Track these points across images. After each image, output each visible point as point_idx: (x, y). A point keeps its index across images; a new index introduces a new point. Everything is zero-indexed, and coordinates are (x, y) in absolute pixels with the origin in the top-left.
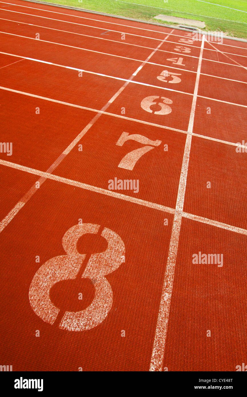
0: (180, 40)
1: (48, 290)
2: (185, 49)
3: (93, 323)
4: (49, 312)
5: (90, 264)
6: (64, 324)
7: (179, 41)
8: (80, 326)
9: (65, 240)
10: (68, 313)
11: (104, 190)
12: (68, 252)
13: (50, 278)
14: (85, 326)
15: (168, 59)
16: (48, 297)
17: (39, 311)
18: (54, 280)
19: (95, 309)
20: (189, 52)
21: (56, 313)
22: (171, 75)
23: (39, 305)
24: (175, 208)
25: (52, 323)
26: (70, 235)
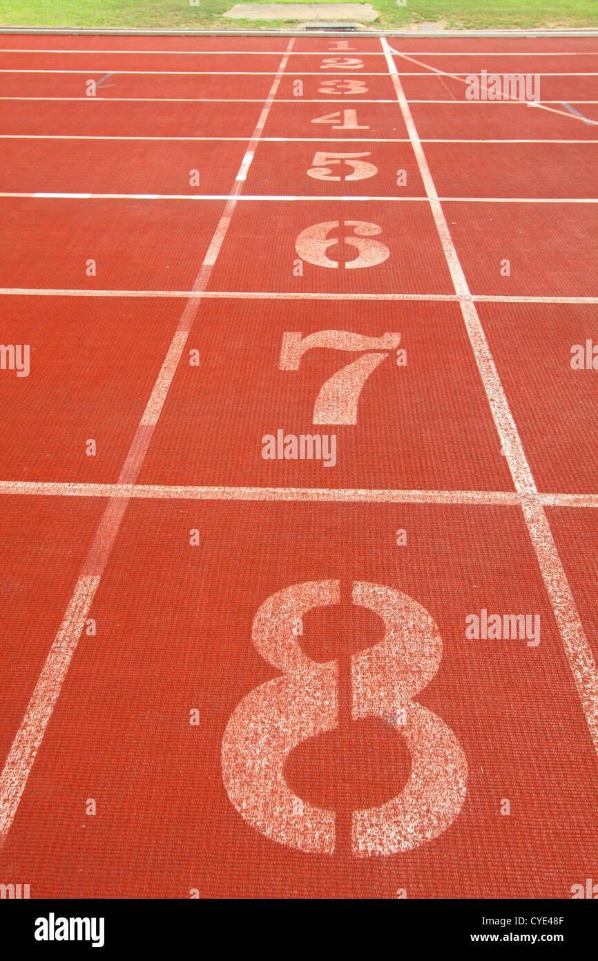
0: (324, 64)
1: (279, 775)
2: (348, 84)
3: (439, 819)
4: (309, 826)
5: (359, 680)
6: (364, 842)
7: (322, 67)
8: (410, 837)
9: (262, 641)
10: (358, 815)
11: (304, 490)
12: (284, 664)
13: (268, 743)
14: (422, 831)
15: (315, 121)
16: (287, 791)
17: (279, 832)
18: (283, 747)
19: (426, 784)
20: (364, 90)
21: (330, 824)
22: (343, 160)
23: (272, 816)
24: (514, 490)
25: (330, 850)
26: (268, 624)
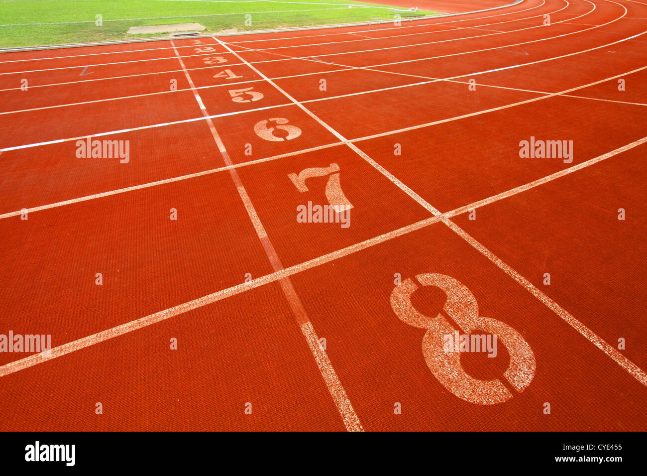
0: (197, 51)
1: (466, 375)
2: (215, 58)
3: (530, 360)
4: (495, 390)
5: (455, 317)
6: (518, 385)
8: (528, 373)
9: (406, 319)
10: (507, 374)
11: (360, 244)
12: (423, 325)
13: (449, 363)
14: (530, 368)
15: (215, 77)
16: (475, 380)
17: (488, 399)
18: (456, 362)
19: (514, 349)
20: (226, 61)
21: (501, 385)
22: (244, 92)
23: (480, 395)
24: (434, 216)
25: (511, 396)
26: (401, 310)
